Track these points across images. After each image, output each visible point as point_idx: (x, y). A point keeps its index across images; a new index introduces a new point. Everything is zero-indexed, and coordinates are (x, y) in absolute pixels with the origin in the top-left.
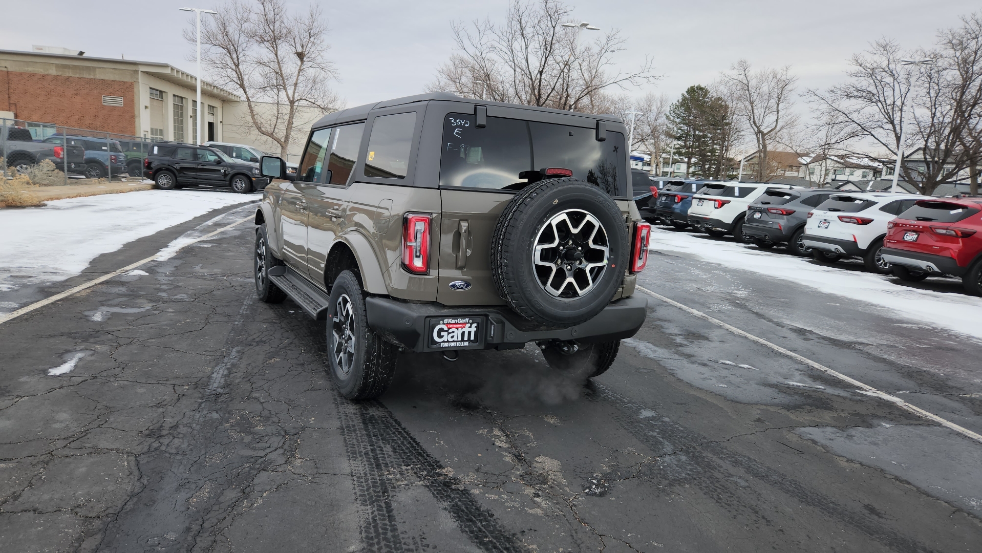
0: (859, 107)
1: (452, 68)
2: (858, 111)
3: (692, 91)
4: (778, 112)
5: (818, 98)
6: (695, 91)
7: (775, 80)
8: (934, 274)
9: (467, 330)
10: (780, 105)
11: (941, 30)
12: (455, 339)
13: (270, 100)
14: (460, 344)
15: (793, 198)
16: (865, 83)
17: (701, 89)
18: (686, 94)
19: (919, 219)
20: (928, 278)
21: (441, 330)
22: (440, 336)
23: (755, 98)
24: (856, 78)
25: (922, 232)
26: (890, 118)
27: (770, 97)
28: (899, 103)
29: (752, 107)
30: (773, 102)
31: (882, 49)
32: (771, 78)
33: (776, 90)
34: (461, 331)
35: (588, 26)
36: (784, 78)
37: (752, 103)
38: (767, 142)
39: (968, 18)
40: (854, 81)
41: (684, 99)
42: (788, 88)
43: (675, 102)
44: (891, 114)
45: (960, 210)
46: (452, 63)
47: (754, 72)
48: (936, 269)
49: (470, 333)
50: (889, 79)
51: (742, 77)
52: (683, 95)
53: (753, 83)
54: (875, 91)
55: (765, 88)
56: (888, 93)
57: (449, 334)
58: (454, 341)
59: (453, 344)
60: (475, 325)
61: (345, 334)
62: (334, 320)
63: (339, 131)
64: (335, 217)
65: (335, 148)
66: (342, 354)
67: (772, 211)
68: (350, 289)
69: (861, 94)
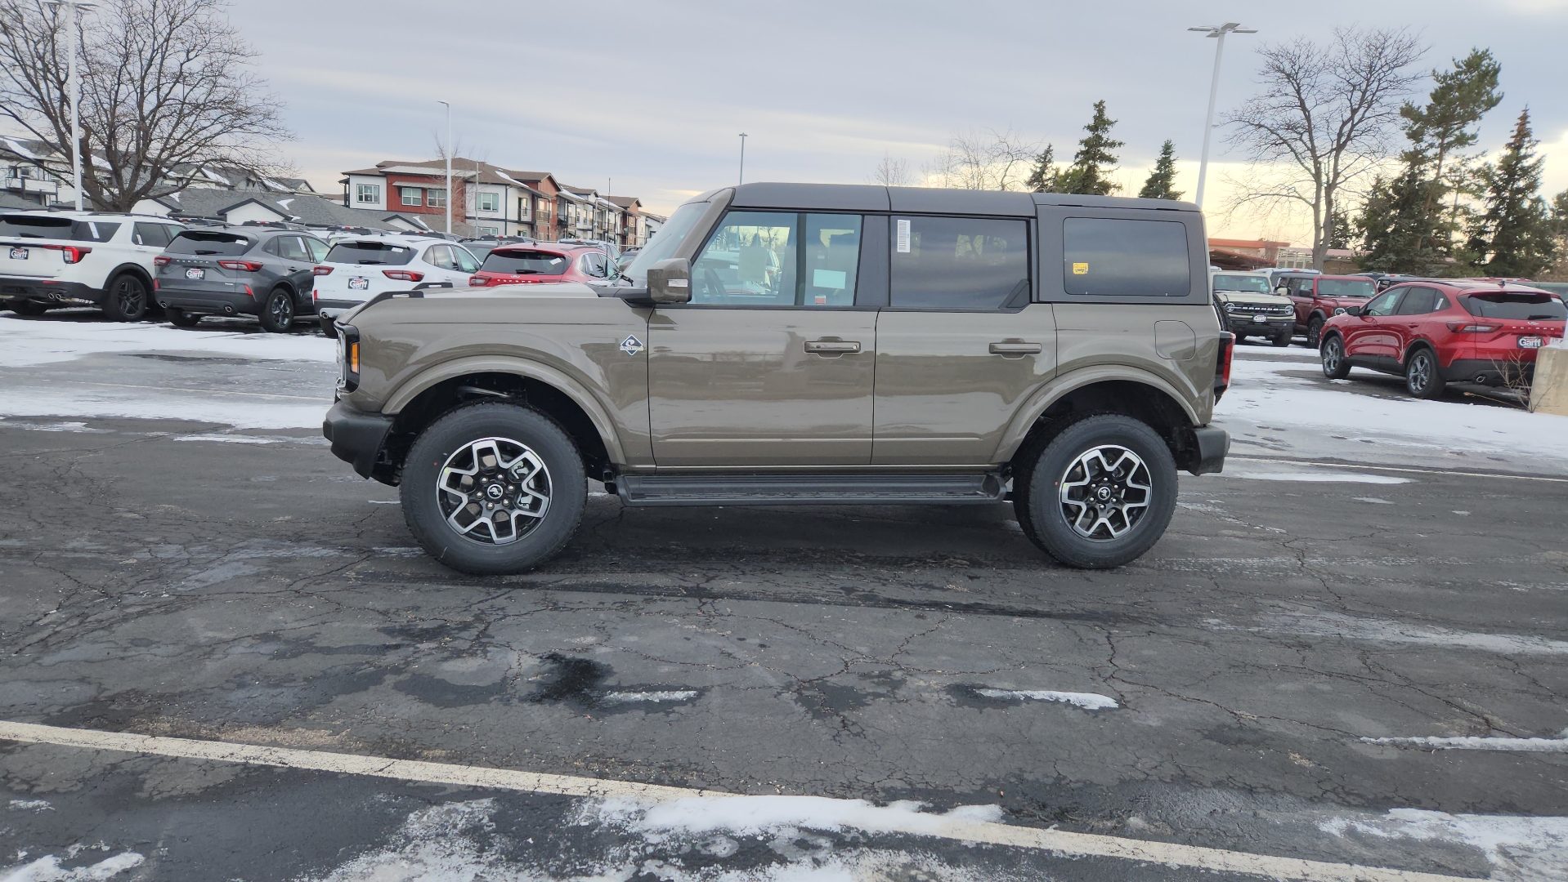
15: (252, 244)
61: (1101, 493)
62: (1065, 488)
63: (908, 223)
64: (1020, 354)
65: (908, 250)
66: (1103, 520)
67: (229, 265)
68: (1139, 433)
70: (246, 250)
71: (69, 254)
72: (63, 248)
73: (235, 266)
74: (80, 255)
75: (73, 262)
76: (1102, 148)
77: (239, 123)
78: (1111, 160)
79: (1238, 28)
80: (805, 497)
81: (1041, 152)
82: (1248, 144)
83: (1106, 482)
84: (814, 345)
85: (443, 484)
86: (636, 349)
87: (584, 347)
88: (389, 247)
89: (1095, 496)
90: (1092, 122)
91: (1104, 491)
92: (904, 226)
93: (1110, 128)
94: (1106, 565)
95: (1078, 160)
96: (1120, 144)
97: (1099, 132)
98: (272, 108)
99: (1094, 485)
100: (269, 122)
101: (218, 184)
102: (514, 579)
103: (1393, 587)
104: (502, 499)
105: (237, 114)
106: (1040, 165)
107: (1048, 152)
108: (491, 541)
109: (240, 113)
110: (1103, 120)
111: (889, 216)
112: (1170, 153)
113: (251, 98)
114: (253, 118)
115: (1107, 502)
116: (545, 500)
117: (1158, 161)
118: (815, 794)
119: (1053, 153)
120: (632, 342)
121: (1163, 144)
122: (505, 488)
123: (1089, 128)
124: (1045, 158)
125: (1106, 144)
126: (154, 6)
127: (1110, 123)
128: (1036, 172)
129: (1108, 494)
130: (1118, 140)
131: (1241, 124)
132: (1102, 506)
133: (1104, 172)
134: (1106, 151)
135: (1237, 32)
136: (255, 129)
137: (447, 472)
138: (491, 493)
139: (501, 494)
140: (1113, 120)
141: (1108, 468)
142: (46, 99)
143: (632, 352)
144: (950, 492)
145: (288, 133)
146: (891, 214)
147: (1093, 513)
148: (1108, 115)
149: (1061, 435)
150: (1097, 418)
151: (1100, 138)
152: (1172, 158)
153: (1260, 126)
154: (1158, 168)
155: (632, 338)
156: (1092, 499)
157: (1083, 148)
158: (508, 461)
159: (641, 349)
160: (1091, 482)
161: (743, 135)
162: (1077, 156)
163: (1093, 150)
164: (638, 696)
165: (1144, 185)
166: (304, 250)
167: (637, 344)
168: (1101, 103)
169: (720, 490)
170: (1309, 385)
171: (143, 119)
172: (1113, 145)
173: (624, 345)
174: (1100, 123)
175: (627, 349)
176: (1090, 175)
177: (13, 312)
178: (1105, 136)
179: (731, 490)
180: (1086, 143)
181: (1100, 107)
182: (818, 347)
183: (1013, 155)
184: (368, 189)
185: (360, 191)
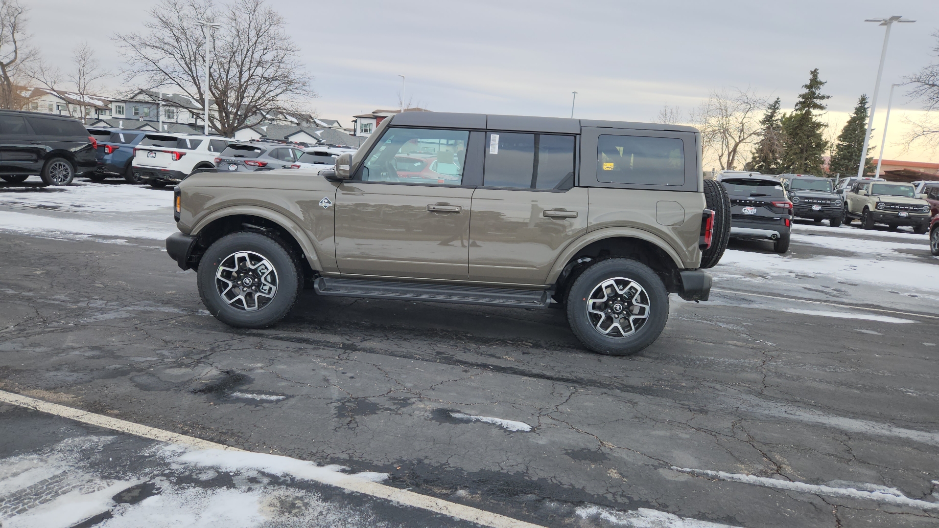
4: (15, 42)
5: (128, 44)
10: (16, 35)
15: (263, 152)
27: (3, 25)
30: (7, 30)
33: (8, 17)
36: (14, 4)
38: (9, 74)
42: (22, 17)
61: (616, 308)
62: (591, 302)
63: (497, 136)
64: (564, 218)
65: (496, 153)
66: (616, 324)
67: (250, 163)
68: (640, 271)
69: (161, 45)
70: (260, 155)
71: (175, 155)
72: (172, 152)
73: (252, 164)
74: (180, 156)
75: (176, 160)
76: (815, 100)
77: (290, 88)
78: (821, 107)
79: (901, 19)
80: (425, 297)
81: (772, 102)
82: (925, 97)
83: (619, 301)
84: (432, 207)
85: (218, 275)
86: (329, 205)
87: (299, 203)
88: (330, 155)
89: (612, 310)
90: (808, 83)
91: (618, 306)
92: (495, 138)
93: (821, 87)
94: (617, 353)
95: (797, 107)
96: (828, 97)
97: (814, 90)
98: (307, 80)
99: (611, 302)
100: (304, 88)
101: (292, 122)
102: (255, 331)
103: (815, 384)
104: (252, 286)
105: (288, 83)
106: (770, 111)
107: (777, 102)
108: (244, 309)
109: (291, 82)
110: (817, 82)
111: (486, 132)
112: (865, 103)
113: (296, 75)
114: (296, 85)
115: (620, 313)
116: (274, 288)
117: (856, 109)
118: (290, 456)
119: (781, 103)
120: (326, 201)
121: (860, 97)
122: (253, 280)
123: (806, 86)
124: (775, 107)
125: (818, 97)
126: (250, 26)
127: (821, 83)
128: (768, 115)
129: (620, 308)
130: (827, 95)
131: (920, 84)
132: (617, 316)
133: (816, 116)
134: (818, 102)
135: (901, 21)
136: (298, 91)
137: (221, 268)
138: (245, 282)
139: (251, 283)
140: (823, 81)
141: (620, 292)
142: (195, 75)
143: (326, 207)
144: (518, 300)
145: (314, 94)
146: (487, 131)
147: (609, 320)
148: (820, 78)
149: (588, 269)
150: (613, 260)
151: (814, 93)
152: (866, 106)
153: (933, 85)
154: (856, 113)
155: (326, 199)
156: (610, 311)
157: (801, 100)
158: (254, 265)
159: (331, 205)
160: (608, 300)
161: (575, 93)
162: (797, 105)
163: (809, 100)
164: (250, 396)
165: (846, 124)
166: (292, 156)
167: (329, 202)
168: (816, 70)
169: (378, 290)
170: (912, 259)
171: (241, 86)
172: (823, 97)
173: (322, 203)
174: (815, 83)
175: (324, 204)
176: (806, 117)
177: (149, 186)
178: (817, 92)
179: (384, 290)
180: (803, 96)
181: (815, 73)
182: (434, 208)
183: (750, 106)
184: (366, 125)
185: (362, 127)
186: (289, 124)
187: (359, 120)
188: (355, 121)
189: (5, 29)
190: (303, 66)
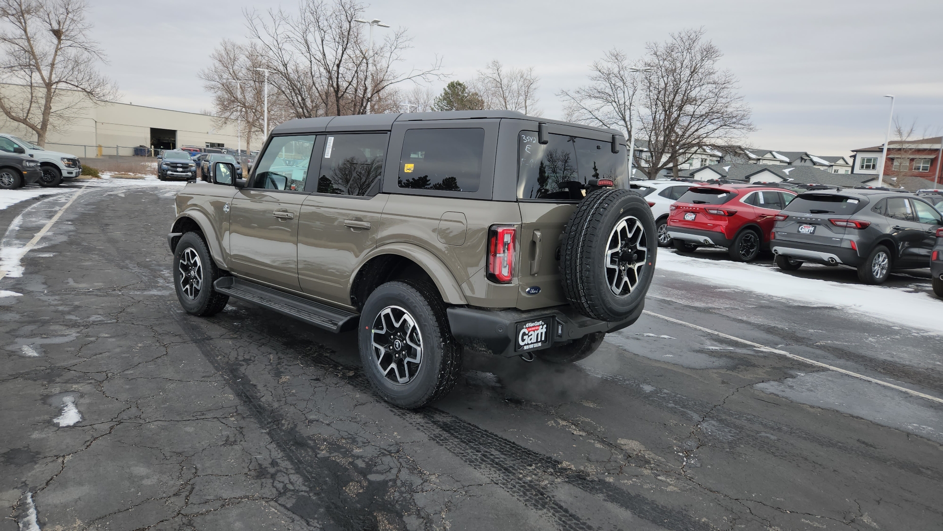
0: (598, 106)
1: (223, 53)
2: (598, 110)
3: (452, 86)
5: (570, 98)
6: (454, 86)
7: (522, 80)
8: (710, 246)
9: (539, 331)
10: (527, 101)
11: (648, 44)
12: (533, 341)
13: (23, 82)
14: (536, 345)
16: (603, 85)
17: (460, 85)
18: (447, 89)
19: (695, 202)
20: (699, 249)
21: (524, 334)
22: (523, 340)
23: (507, 94)
24: (596, 82)
25: (699, 213)
26: (622, 115)
27: (519, 94)
28: (628, 103)
29: (505, 103)
30: (522, 98)
31: (614, 58)
32: (519, 78)
33: (523, 88)
34: (536, 332)
35: (380, 23)
36: (529, 78)
37: (505, 99)
39: (676, 36)
40: (593, 83)
41: (446, 93)
42: (533, 86)
43: (438, 95)
44: (623, 111)
45: (725, 195)
46: (223, 48)
47: (505, 70)
48: (711, 242)
49: (542, 333)
50: (620, 84)
51: (496, 76)
52: (445, 89)
53: (505, 82)
54: (611, 93)
55: (515, 86)
56: (621, 95)
57: (529, 336)
58: (532, 343)
59: (531, 346)
60: (545, 326)
61: (395, 345)
62: (373, 333)
63: (334, 137)
64: (360, 228)
65: (329, 156)
66: (393, 365)
69: (600, 95)
83: (399, 336)
85: (180, 267)
91: (397, 343)
92: (331, 141)
99: (392, 336)
101: (781, 161)
116: (200, 281)
120: (227, 206)
129: (399, 346)
132: (397, 355)
137: (181, 261)
139: (193, 276)
141: (395, 325)
146: (327, 134)
147: (389, 358)
156: (391, 347)
158: (192, 260)
159: (229, 210)
167: (228, 208)
175: (226, 209)
184: (869, 160)
185: (863, 162)
186: (778, 163)
187: (859, 157)
188: (854, 157)
189: (521, 98)
190: (742, 99)
